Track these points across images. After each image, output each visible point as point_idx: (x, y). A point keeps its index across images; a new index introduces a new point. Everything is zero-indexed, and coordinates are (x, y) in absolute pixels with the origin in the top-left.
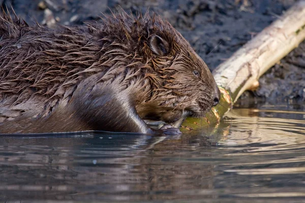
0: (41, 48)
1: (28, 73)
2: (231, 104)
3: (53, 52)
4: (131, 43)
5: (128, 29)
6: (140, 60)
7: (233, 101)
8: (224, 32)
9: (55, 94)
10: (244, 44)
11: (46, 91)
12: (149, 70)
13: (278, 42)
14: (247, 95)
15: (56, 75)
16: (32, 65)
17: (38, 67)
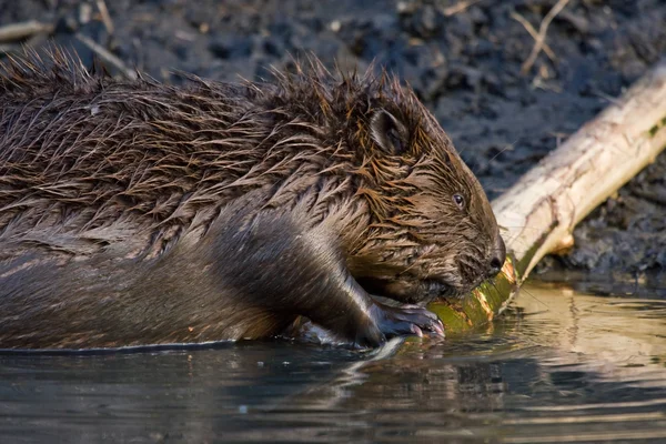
0: (145, 116)
1: (117, 165)
2: (515, 282)
3: (171, 127)
4: (331, 124)
5: (327, 94)
6: (349, 160)
7: (520, 277)
8: (500, 132)
9: (174, 215)
10: (542, 157)
11: (153, 206)
12: (367, 182)
13: (612, 153)
14: (550, 264)
15: (175, 174)
16: (124, 148)
17: (137, 154)
